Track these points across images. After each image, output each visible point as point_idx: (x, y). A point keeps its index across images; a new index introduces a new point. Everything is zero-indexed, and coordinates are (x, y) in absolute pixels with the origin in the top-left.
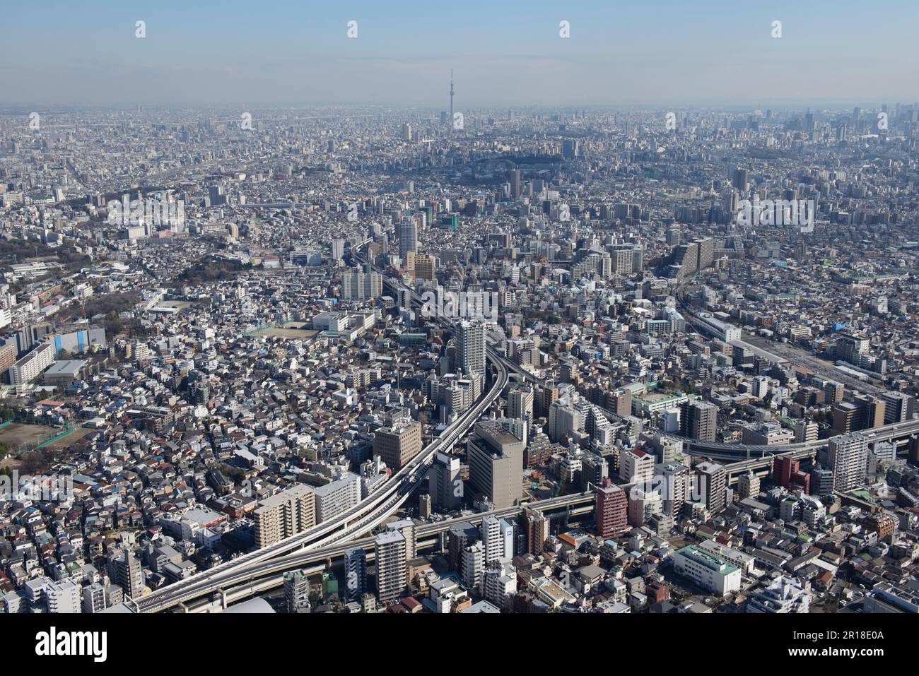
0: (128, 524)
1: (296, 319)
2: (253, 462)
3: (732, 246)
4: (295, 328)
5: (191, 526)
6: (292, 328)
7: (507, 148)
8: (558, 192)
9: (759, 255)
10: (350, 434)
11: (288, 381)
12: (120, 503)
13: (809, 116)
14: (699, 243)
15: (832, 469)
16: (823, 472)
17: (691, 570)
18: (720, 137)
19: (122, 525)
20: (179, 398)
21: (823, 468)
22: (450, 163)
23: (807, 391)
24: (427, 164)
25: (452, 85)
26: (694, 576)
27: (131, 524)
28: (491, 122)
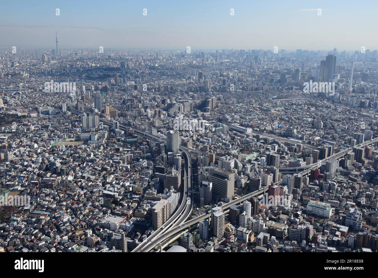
0: (81, 227)
1: (70, 137)
2: (114, 195)
3: (220, 100)
4: (72, 141)
5: (116, 223)
6: (71, 141)
7: (94, 65)
8: (134, 82)
9: (229, 103)
10: (146, 180)
11: (95, 162)
12: (71, 219)
13: (203, 53)
14: (212, 99)
15: (329, 172)
16: (327, 173)
17: (316, 212)
18: (174, 61)
19: (78, 228)
20: (51, 174)
21: (326, 172)
22: (75, 71)
23: (293, 148)
24: (65, 72)
25: (57, 38)
26: (316, 213)
27: (82, 227)
28: (76, 54)
